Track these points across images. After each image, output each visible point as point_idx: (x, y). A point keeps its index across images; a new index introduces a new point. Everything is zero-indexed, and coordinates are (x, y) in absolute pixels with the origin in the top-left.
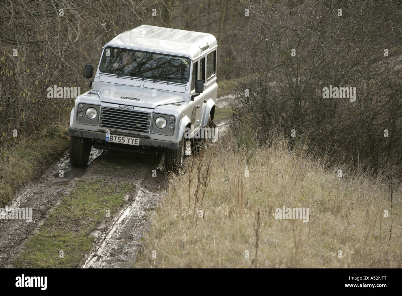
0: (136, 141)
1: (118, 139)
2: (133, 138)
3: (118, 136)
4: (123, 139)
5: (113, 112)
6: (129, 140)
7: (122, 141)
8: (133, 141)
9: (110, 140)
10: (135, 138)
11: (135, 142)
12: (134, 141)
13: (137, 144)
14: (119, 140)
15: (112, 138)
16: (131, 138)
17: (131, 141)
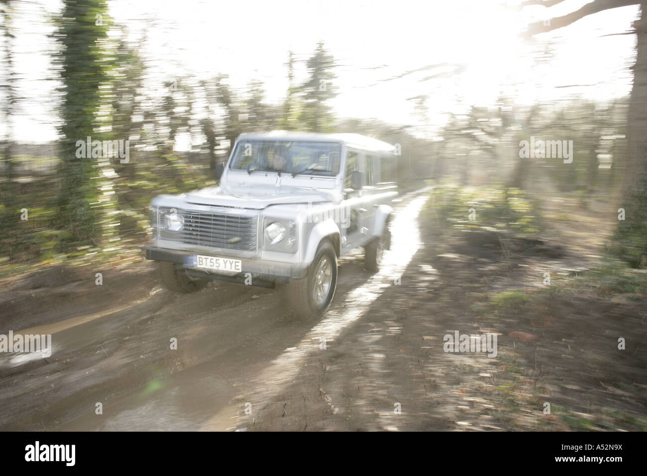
0: (237, 264)
1: (211, 262)
2: (231, 260)
3: (210, 258)
4: (218, 261)
5: (201, 218)
6: (225, 263)
7: (215, 265)
8: (231, 264)
9: (200, 264)
10: (234, 260)
11: (236, 266)
12: (233, 265)
13: (239, 269)
14: (212, 264)
15: (202, 261)
16: (228, 260)
17: (228, 264)
